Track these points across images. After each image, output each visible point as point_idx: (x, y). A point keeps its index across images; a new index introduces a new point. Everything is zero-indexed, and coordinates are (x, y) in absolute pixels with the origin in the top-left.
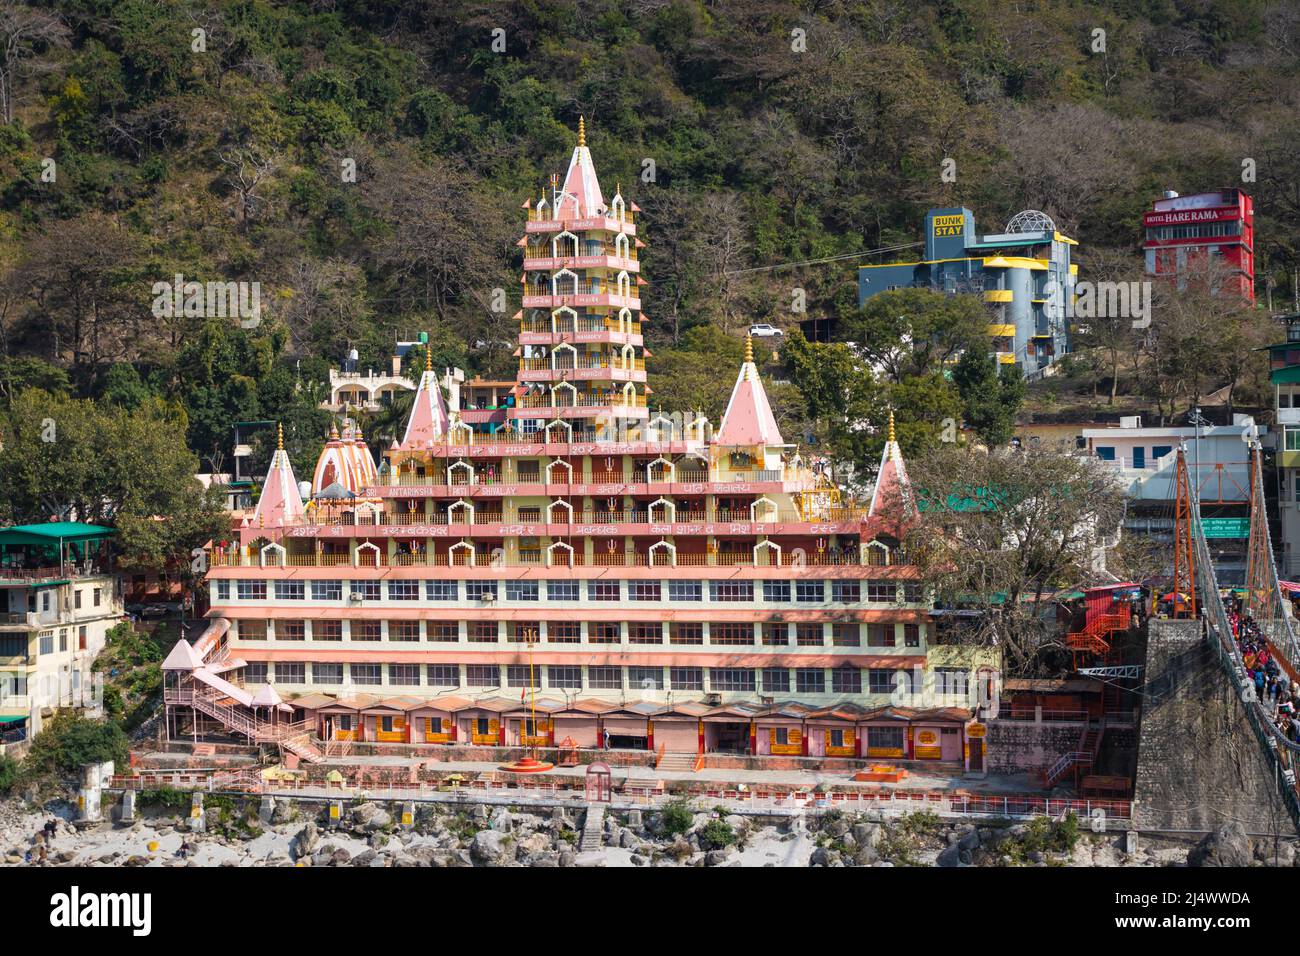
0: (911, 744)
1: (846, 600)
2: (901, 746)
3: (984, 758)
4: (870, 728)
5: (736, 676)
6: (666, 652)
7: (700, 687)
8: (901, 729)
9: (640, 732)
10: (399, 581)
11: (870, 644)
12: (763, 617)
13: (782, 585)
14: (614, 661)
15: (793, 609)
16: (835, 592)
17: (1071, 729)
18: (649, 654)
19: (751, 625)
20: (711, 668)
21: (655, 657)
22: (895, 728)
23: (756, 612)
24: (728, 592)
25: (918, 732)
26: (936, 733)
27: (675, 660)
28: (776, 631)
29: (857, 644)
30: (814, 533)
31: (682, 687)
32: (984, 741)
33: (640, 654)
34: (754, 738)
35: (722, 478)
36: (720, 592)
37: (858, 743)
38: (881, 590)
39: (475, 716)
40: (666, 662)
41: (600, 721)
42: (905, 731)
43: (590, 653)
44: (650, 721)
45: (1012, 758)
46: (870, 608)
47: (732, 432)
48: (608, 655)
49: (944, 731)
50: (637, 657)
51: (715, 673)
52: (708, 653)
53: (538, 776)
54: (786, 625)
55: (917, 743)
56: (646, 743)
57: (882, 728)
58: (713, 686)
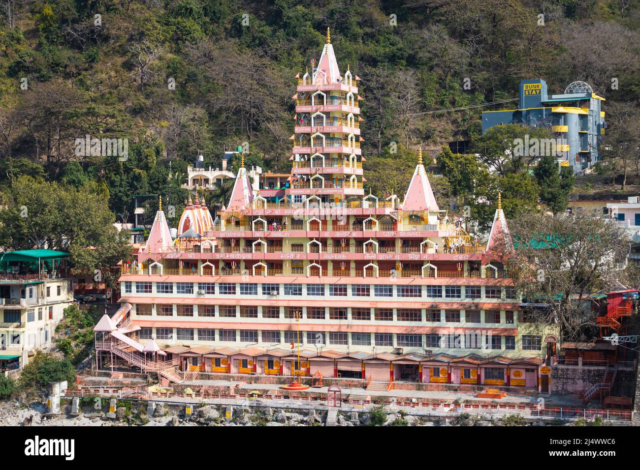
0: (509, 378)
1: (473, 297)
2: (503, 379)
3: (549, 386)
4: (486, 368)
5: (411, 339)
6: (372, 325)
7: (391, 344)
8: (503, 369)
9: (358, 369)
10: (225, 284)
11: (486, 322)
12: (426, 306)
13: (437, 288)
14: (344, 329)
15: (444, 302)
16: (467, 292)
17: (599, 371)
18: (363, 325)
19: (420, 310)
20: (397, 334)
21: (366, 327)
22: (500, 369)
23: (423, 303)
24: (407, 292)
25: (513, 371)
26: (523, 372)
27: (377, 329)
28: (434, 314)
29: (479, 322)
30: (456, 259)
31: (381, 345)
32: (550, 376)
33: (358, 325)
34: (421, 374)
35: (405, 229)
36: (403, 292)
37: (479, 376)
38: (493, 292)
39: (266, 359)
40: (372, 330)
41: (335, 362)
42: (505, 370)
43: (330, 325)
44: (363, 362)
45: (565, 385)
46: (487, 302)
47: (410, 203)
48: (340, 326)
49: (527, 370)
50: (356, 327)
51: (400, 337)
52: (396, 325)
53: (301, 392)
54: (439, 311)
55: (512, 377)
56: (361, 375)
57: (493, 369)
58: (399, 344)
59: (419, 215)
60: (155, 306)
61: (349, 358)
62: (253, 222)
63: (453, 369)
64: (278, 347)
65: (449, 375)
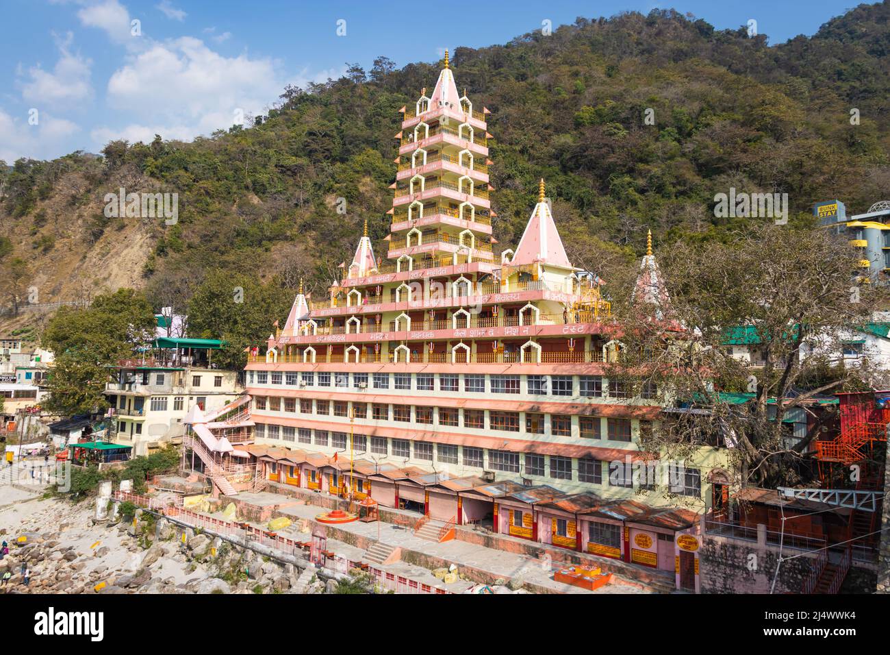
0: (627, 545)
1: (590, 395)
2: (619, 547)
3: (697, 577)
4: (591, 523)
5: (505, 458)
6: (460, 433)
7: (482, 465)
8: (619, 527)
9: (419, 498)
11: (611, 438)
12: (526, 407)
14: (427, 439)
15: (551, 402)
16: (582, 387)
18: (450, 434)
19: (517, 414)
20: (489, 450)
21: (452, 437)
22: (613, 526)
23: (521, 403)
25: (634, 534)
26: (653, 539)
27: (464, 441)
28: (535, 420)
29: (598, 437)
30: (565, 333)
32: (697, 556)
33: (444, 433)
34: (497, 516)
36: (508, 386)
37: (579, 535)
38: (620, 387)
39: (331, 472)
41: (396, 485)
42: (622, 530)
43: (415, 431)
45: (729, 582)
46: (606, 401)
48: (425, 432)
49: (661, 536)
50: (442, 435)
51: (493, 453)
52: (488, 436)
54: (542, 416)
55: (634, 545)
57: (602, 525)
58: (491, 465)
59: (527, 271)
60: (268, 399)
61: (409, 480)
62: (348, 294)
63: (540, 516)
64: (363, 456)
65: (535, 526)
